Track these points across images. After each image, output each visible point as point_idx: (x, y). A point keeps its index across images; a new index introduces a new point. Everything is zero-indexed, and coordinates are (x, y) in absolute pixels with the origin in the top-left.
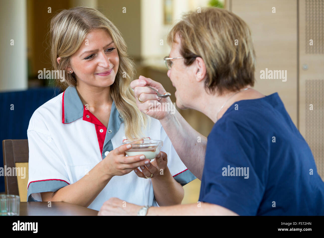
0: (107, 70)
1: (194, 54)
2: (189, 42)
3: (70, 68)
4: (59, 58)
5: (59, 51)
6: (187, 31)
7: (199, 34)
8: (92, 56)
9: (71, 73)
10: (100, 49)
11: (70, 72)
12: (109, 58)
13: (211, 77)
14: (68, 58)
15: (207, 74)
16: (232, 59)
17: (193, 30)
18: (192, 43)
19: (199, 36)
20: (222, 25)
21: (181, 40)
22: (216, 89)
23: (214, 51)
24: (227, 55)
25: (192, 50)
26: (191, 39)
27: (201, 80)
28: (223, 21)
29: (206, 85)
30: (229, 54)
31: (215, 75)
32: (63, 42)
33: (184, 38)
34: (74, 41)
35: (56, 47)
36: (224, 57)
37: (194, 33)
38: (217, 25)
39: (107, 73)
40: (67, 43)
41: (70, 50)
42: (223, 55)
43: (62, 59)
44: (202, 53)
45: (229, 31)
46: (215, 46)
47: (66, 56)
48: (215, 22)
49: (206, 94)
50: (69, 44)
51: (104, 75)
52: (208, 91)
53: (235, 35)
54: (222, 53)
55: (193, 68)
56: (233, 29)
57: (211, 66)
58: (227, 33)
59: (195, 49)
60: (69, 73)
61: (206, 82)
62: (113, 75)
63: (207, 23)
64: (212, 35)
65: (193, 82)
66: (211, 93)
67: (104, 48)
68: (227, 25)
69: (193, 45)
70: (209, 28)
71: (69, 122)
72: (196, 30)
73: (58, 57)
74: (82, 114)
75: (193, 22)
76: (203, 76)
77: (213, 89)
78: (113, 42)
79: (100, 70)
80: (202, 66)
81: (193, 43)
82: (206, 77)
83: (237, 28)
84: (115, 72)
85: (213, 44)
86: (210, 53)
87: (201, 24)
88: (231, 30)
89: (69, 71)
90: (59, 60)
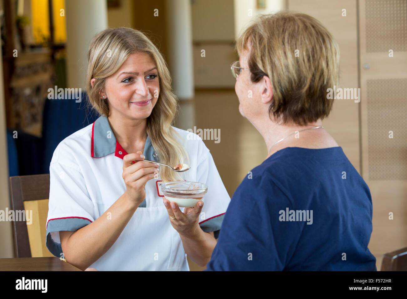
0: (144, 100)
1: (262, 72)
2: (259, 55)
3: (104, 93)
4: (94, 80)
5: (95, 70)
6: (260, 40)
7: (271, 49)
8: (130, 79)
9: (104, 99)
10: (140, 73)
11: (104, 97)
12: (148, 87)
13: (277, 103)
14: (104, 80)
15: (273, 98)
16: (305, 86)
17: (266, 40)
18: (261, 57)
19: (270, 50)
20: (299, 43)
21: (252, 49)
22: (282, 116)
23: (284, 73)
24: (300, 80)
25: (260, 66)
26: (261, 52)
27: (267, 103)
28: (302, 37)
29: (271, 109)
30: (302, 80)
31: (282, 102)
32: (102, 61)
33: (254, 47)
34: (114, 61)
35: (93, 66)
36: (295, 83)
37: (266, 45)
38: (294, 42)
39: (143, 103)
40: (105, 63)
41: (108, 70)
42: (294, 80)
43: (98, 80)
44: (269, 73)
45: (307, 51)
46: (287, 67)
47: (102, 77)
48: (292, 36)
49: (269, 120)
50: (107, 64)
51: (140, 104)
52: (273, 117)
53: (313, 56)
54: (293, 76)
55: (260, 86)
56: (313, 49)
57: (278, 90)
58: (304, 53)
59: (264, 66)
60: (102, 98)
61: (271, 106)
62: (150, 107)
63: (283, 36)
64: (285, 53)
65: (258, 102)
66: (275, 120)
67: (145, 73)
68: (305, 43)
69: (262, 60)
70: (284, 44)
71: (99, 157)
72: (269, 42)
73: (92, 78)
74: (114, 149)
75: (267, 31)
76: (269, 99)
77: (278, 116)
78: (156, 68)
79: (137, 98)
80: (269, 87)
81: (263, 57)
82: (272, 101)
83: (318, 47)
84: (153, 104)
85: (284, 65)
86: (279, 75)
87: (276, 36)
88: (310, 50)
89: (102, 95)
90: (93, 82)
